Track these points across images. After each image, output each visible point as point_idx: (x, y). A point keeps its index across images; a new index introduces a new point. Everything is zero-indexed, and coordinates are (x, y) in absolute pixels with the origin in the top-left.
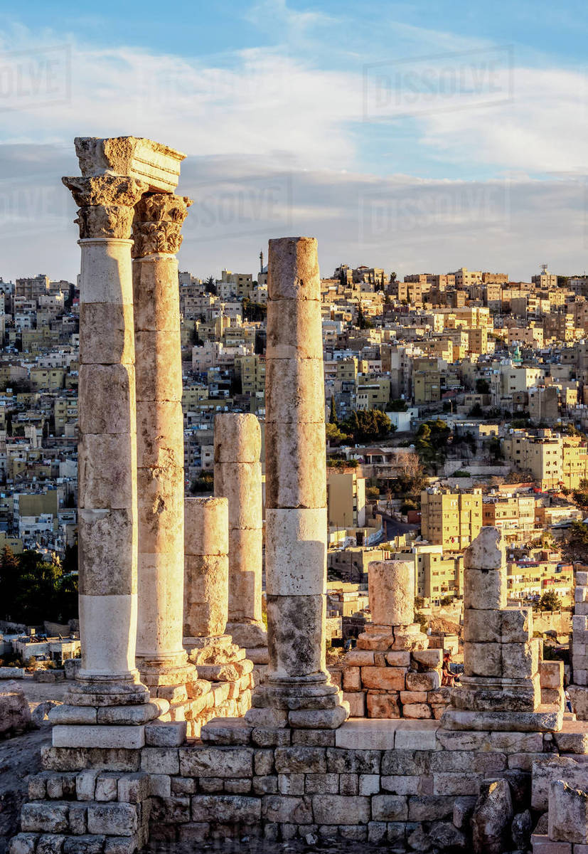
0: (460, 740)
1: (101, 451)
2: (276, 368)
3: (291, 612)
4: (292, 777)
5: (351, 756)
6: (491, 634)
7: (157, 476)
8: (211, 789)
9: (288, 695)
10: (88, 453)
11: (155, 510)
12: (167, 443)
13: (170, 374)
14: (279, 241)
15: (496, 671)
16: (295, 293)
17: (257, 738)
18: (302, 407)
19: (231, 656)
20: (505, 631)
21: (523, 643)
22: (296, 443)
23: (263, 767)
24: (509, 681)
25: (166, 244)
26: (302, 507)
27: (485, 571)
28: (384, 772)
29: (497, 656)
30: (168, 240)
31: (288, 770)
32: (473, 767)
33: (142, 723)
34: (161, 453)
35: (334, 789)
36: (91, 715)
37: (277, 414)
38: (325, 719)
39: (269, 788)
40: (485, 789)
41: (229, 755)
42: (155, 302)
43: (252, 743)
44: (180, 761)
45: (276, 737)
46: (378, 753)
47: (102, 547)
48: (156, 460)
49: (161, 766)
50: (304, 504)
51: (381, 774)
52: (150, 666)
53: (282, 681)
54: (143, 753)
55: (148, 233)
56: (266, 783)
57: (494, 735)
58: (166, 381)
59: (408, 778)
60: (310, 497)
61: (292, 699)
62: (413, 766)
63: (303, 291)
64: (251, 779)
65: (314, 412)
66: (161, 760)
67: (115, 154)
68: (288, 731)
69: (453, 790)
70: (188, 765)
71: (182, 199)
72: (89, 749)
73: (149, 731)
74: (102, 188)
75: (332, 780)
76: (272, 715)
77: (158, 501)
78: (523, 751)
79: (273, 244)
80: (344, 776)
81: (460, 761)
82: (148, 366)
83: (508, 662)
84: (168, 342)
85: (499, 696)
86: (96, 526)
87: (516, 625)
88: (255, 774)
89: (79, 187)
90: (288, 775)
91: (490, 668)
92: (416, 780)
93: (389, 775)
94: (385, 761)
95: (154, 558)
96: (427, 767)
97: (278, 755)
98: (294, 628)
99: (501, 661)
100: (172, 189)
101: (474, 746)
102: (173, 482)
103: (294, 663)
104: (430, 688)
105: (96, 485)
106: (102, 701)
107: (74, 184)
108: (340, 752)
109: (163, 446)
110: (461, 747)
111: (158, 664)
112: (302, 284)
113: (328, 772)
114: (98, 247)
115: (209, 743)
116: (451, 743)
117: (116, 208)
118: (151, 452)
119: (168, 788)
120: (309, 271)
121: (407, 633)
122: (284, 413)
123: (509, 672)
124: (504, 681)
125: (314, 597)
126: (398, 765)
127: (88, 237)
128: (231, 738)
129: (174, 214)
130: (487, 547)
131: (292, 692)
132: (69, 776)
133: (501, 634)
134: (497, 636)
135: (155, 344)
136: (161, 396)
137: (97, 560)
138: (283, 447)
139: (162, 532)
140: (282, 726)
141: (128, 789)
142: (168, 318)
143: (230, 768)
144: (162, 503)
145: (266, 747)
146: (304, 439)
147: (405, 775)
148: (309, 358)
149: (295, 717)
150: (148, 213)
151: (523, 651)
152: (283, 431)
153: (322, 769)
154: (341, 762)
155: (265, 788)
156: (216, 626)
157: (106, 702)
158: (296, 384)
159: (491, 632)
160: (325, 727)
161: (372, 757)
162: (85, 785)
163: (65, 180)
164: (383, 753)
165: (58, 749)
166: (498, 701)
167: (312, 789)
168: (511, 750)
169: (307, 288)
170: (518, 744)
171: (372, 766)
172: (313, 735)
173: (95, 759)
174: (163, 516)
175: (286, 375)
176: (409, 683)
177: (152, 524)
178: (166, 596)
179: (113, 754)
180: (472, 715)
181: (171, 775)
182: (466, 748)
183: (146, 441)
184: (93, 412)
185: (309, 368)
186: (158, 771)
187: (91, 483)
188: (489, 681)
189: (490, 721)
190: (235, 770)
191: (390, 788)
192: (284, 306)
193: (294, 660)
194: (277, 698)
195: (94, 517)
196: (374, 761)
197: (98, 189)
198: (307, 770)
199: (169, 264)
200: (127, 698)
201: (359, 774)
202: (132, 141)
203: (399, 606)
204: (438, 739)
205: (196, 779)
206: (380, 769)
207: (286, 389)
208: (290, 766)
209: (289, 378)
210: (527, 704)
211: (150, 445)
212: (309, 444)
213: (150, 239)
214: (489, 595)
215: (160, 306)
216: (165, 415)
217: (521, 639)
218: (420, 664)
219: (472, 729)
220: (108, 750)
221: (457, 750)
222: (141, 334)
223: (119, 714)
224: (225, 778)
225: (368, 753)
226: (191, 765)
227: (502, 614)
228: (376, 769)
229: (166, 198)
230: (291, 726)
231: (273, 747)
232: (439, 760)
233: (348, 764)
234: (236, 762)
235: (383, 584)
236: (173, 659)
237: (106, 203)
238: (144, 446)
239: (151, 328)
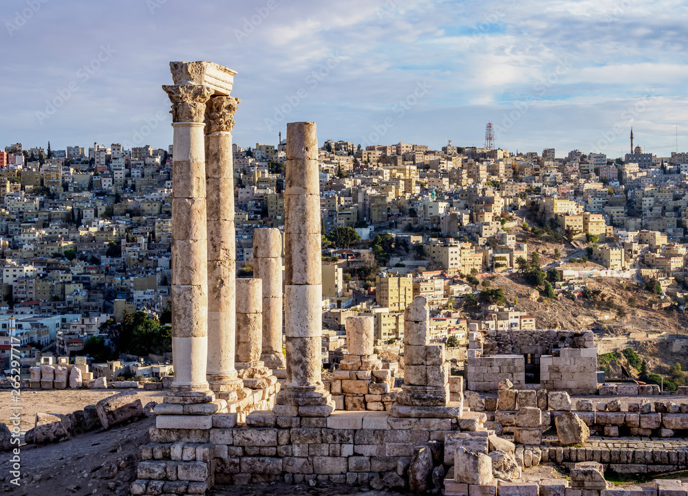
0: (401, 424)
1: (185, 250)
2: (291, 201)
3: (300, 347)
4: (301, 446)
5: (336, 433)
6: (420, 360)
7: (219, 266)
8: (252, 453)
9: (298, 397)
10: (178, 251)
11: (218, 286)
12: (225, 245)
13: (227, 204)
14: (293, 124)
15: (423, 382)
16: (302, 155)
17: (280, 423)
18: (308, 223)
19: (263, 374)
20: (428, 358)
21: (439, 365)
22: (304, 246)
23: (284, 440)
24: (431, 388)
25: (225, 126)
26: (307, 284)
27: (417, 322)
28: (356, 443)
29: (424, 373)
30: (226, 124)
31: (298, 442)
32: (409, 439)
33: (210, 414)
34: (222, 251)
35: (326, 453)
36: (179, 409)
37: (292, 228)
38: (320, 411)
39: (287, 453)
40: (416, 452)
41: (263, 433)
42: (218, 160)
43: (277, 426)
44: (233, 437)
45: (291, 423)
46: (352, 432)
47: (186, 308)
48: (219, 256)
49: (222, 439)
50: (308, 282)
51: (354, 444)
52: (215, 380)
53: (295, 388)
54: (211, 432)
55: (214, 119)
56: (285, 449)
57: (422, 420)
58: (225, 208)
59: (370, 446)
60: (312, 278)
61: (300, 399)
62: (373, 439)
63: (308, 154)
64: (276, 447)
65: (314, 227)
66: (222, 436)
67: (194, 71)
68: (299, 419)
69: (397, 453)
70: (238, 439)
71: (234, 99)
72: (178, 430)
73: (215, 419)
74: (186, 92)
75: (325, 447)
76: (288, 408)
77: (219, 281)
78: (439, 430)
79: (290, 126)
80: (332, 445)
81: (401, 436)
82: (214, 200)
83: (431, 376)
84: (226, 185)
85: (425, 397)
86: (182, 296)
87: (435, 354)
88: (278, 444)
89: (173, 91)
90: (298, 445)
91: (420, 380)
92: (375, 447)
93: (359, 444)
94: (356, 436)
95: (219, 315)
96: (382, 440)
97: (293, 433)
98: (302, 357)
99: (426, 376)
100: (228, 93)
101: (410, 427)
102: (229, 269)
103: (302, 378)
104: (383, 392)
105: (182, 271)
106: (186, 401)
107: (169, 89)
108: (330, 431)
109: (223, 247)
110: (402, 427)
111: (220, 379)
112: (307, 150)
113: (322, 443)
114: (184, 128)
115: (250, 426)
116: (397, 425)
117: (194, 104)
118: (216, 251)
119: (226, 453)
120: (311, 142)
121: (369, 360)
122: (296, 228)
123: (431, 382)
124: (428, 388)
125: (314, 338)
126: (364, 439)
127: (178, 121)
128: (264, 422)
129: (229, 108)
130: (418, 308)
131: (301, 395)
132: (166, 446)
133: (426, 360)
134: (424, 361)
135: (218, 186)
136: (222, 217)
137: (183, 316)
138: (296, 248)
139: (222, 299)
140: (295, 415)
141: (202, 454)
142: (226, 170)
143: (264, 441)
144: (222, 282)
145: (285, 428)
146: (309, 243)
147: (369, 444)
148: (311, 194)
149: (303, 410)
150: (214, 107)
151: (439, 370)
152: (295, 238)
153: (319, 441)
154: (330, 437)
155: (285, 453)
156: (255, 356)
157: (189, 401)
158: (303, 210)
159: (420, 359)
160: (320, 416)
161: (349, 434)
162: (176, 451)
163: (164, 87)
164: (355, 431)
165: (160, 429)
166: (424, 400)
167: (313, 453)
168: (432, 429)
169: (310, 153)
170: (436, 426)
171: (349, 439)
172: (314, 421)
173: (182, 435)
174: (223, 289)
175: (297, 205)
176: (370, 390)
177: (216, 294)
178: (224, 338)
179: (193, 432)
180: (408, 408)
181: (228, 445)
182: (405, 428)
183: (213, 245)
184: (181, 227)
185: (311, 200)
186: (220, 442)
187: (179, 270)
188: (419, 388)
189: (420, 412)
190: (266, 442)
191: (360, 452)
192: (297, 163)
193: (302, 376)
194: (292, 399)
195: (181, 290)
196: (350, 436)
197: (184, 93)
198: (310, 442)
200: (201, 399)
201: (341, 444)
202: (204, 64)
203: (364, 343)
204: (388, 423)
205: (243, 447)
206: (354, 441)
207: (298, 213)
208: (299, 439)
209: (300, 207)
210: (441, 402)
211: (215, 247)
212: (311, 246)
213: (215, 123)
214: (419, 336)
215: (221, 163)
217: (438, 363)
218: (377, 378)
219: (409, 417)
220: (190, 430)
221: (400, 430)
222: (210, 180)
223: (196, 408)
224: (260, 447)
225: (346, 431)
226: (240, 439)
227: (427, 348)
228: (351, 441)
229: (225, 98)
230: (300, 416)
231: (289, 428)
232: (389, 435)
233: (334, 438)
234: (268, 437)
235: (355, 330)
236: (229, 375)
237: (189, 101)
238: (211, 247)
239: (217, 176)
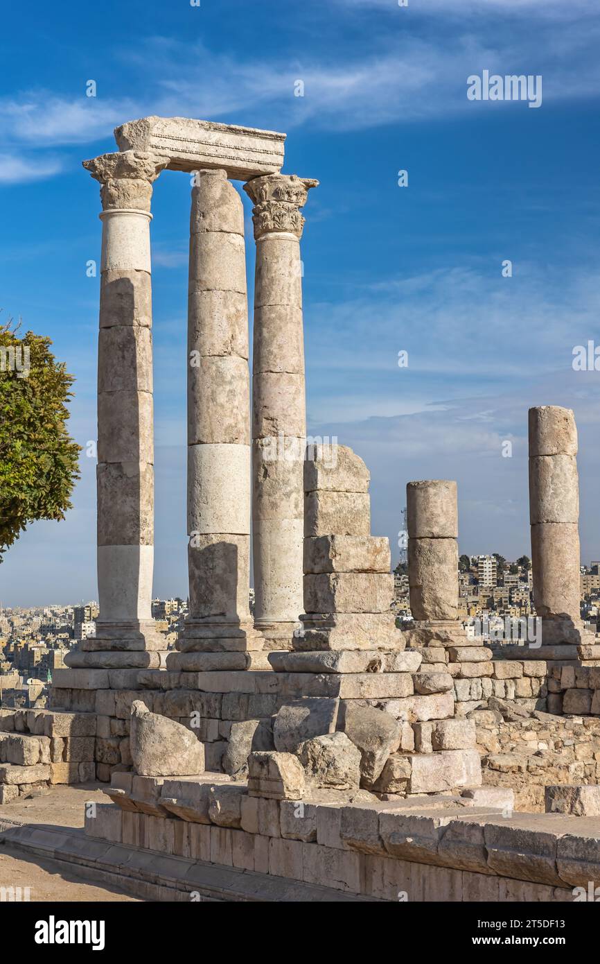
0: (268, 682)
5: (204, 699)
11: (261, 479)
12: (270, 412)
13: (274, 346)
16: (198, 227)
20: (317, 560)
25: (270, 223)
26: (201, 442)
30: (274, 219)
34: (265, 422)
42: (262, 278)
48: (261, 429)
50: (202, 439)
51: (221, 719)
54: (97, 695)
58: (270, 353)
60: (207, 431)
62: (238, 710)
65: (213, 345)
77: (262, 471)
83: (320, 595)
84: (273, 315)
87: (325, 552)
93: (224, 720)
94: (222, 704)
96: (246, 712)
100: (272, 170)
109: (266, 416)
110: (268, 689)
112: (202, 217)
118: (257, 422)
125: (213, 536)
126: (228, 709)
129: (279, 193)
135: (261, 319)
136: (265, 368)
142: (273, 293)
144: (265, 471)
146: (202, 373)
148: (208, 290)
154: (199, 705)
158: (195, 318)
161: (216, 701)
164: (222, 695)
169: (208, 221)
171: (215, 710)
172: (191, 677)
174: (267, 484)
178: (270, 562)
181: (110, 717)
185: (209, 300)
191: (224, 734)
196: (217, 705)
198: (181, 714)
199: (276, 242)
201: (208, 719)
204: (256, 681)
206: (221, 714)
212: (207, 378)
216: (269, 385)
221: (266, 694)
225: (213, 696)
228: (218, 714)
229: (265, 178)
232: (253, 703)
233: (202, 708)
239: (260, 304)
